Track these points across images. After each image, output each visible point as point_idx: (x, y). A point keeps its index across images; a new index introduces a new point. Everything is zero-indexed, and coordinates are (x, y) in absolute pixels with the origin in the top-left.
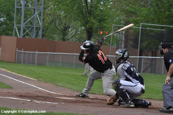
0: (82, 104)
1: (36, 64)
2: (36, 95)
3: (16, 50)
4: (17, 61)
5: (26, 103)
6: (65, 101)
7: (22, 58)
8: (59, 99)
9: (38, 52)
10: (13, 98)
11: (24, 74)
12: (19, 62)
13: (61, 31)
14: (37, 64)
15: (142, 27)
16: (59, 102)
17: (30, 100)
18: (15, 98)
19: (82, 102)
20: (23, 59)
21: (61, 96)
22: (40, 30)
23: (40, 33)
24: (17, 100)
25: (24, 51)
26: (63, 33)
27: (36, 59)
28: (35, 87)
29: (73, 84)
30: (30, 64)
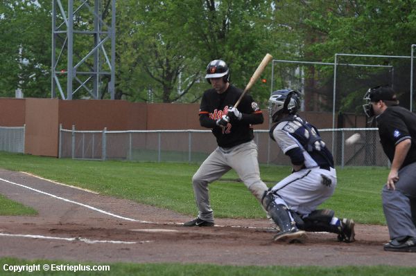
0: (191, 241)
1: (104, 158)
2: (88, 227)
3: (59, 129)
4: (62, 153)
5: (63, 246)
6: (154, 237)
7: (73, 146)
8: (140, 232)
9: (107, 130)
10: (34, 236)
11: (71, 181)
12: (67, 156)
13: (159, 81)
14: (107, 157)
15: (339, 61)
16: (138, 239)
17: (74, 239)
18: (39, 236)
19: (192, 238)
20: (76, 147)
21: (146, 226)
22: (109, 80)
23: (111, 87)
24: (43, 240)
25: (76, 129)
26: (165, 86)
27: (104, 146)
28: (92, 208)
29: (179, 199)
30: (91, 157)
